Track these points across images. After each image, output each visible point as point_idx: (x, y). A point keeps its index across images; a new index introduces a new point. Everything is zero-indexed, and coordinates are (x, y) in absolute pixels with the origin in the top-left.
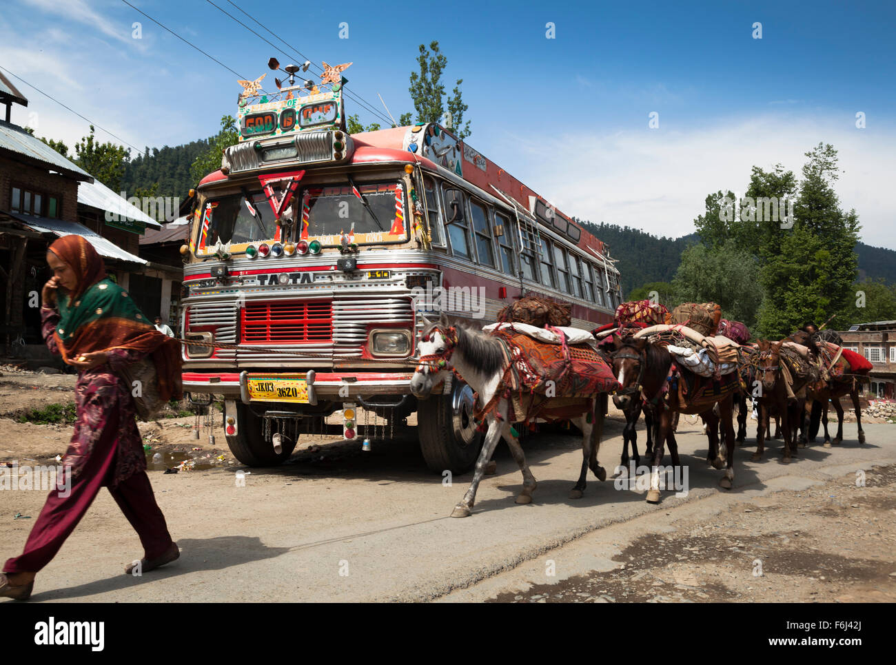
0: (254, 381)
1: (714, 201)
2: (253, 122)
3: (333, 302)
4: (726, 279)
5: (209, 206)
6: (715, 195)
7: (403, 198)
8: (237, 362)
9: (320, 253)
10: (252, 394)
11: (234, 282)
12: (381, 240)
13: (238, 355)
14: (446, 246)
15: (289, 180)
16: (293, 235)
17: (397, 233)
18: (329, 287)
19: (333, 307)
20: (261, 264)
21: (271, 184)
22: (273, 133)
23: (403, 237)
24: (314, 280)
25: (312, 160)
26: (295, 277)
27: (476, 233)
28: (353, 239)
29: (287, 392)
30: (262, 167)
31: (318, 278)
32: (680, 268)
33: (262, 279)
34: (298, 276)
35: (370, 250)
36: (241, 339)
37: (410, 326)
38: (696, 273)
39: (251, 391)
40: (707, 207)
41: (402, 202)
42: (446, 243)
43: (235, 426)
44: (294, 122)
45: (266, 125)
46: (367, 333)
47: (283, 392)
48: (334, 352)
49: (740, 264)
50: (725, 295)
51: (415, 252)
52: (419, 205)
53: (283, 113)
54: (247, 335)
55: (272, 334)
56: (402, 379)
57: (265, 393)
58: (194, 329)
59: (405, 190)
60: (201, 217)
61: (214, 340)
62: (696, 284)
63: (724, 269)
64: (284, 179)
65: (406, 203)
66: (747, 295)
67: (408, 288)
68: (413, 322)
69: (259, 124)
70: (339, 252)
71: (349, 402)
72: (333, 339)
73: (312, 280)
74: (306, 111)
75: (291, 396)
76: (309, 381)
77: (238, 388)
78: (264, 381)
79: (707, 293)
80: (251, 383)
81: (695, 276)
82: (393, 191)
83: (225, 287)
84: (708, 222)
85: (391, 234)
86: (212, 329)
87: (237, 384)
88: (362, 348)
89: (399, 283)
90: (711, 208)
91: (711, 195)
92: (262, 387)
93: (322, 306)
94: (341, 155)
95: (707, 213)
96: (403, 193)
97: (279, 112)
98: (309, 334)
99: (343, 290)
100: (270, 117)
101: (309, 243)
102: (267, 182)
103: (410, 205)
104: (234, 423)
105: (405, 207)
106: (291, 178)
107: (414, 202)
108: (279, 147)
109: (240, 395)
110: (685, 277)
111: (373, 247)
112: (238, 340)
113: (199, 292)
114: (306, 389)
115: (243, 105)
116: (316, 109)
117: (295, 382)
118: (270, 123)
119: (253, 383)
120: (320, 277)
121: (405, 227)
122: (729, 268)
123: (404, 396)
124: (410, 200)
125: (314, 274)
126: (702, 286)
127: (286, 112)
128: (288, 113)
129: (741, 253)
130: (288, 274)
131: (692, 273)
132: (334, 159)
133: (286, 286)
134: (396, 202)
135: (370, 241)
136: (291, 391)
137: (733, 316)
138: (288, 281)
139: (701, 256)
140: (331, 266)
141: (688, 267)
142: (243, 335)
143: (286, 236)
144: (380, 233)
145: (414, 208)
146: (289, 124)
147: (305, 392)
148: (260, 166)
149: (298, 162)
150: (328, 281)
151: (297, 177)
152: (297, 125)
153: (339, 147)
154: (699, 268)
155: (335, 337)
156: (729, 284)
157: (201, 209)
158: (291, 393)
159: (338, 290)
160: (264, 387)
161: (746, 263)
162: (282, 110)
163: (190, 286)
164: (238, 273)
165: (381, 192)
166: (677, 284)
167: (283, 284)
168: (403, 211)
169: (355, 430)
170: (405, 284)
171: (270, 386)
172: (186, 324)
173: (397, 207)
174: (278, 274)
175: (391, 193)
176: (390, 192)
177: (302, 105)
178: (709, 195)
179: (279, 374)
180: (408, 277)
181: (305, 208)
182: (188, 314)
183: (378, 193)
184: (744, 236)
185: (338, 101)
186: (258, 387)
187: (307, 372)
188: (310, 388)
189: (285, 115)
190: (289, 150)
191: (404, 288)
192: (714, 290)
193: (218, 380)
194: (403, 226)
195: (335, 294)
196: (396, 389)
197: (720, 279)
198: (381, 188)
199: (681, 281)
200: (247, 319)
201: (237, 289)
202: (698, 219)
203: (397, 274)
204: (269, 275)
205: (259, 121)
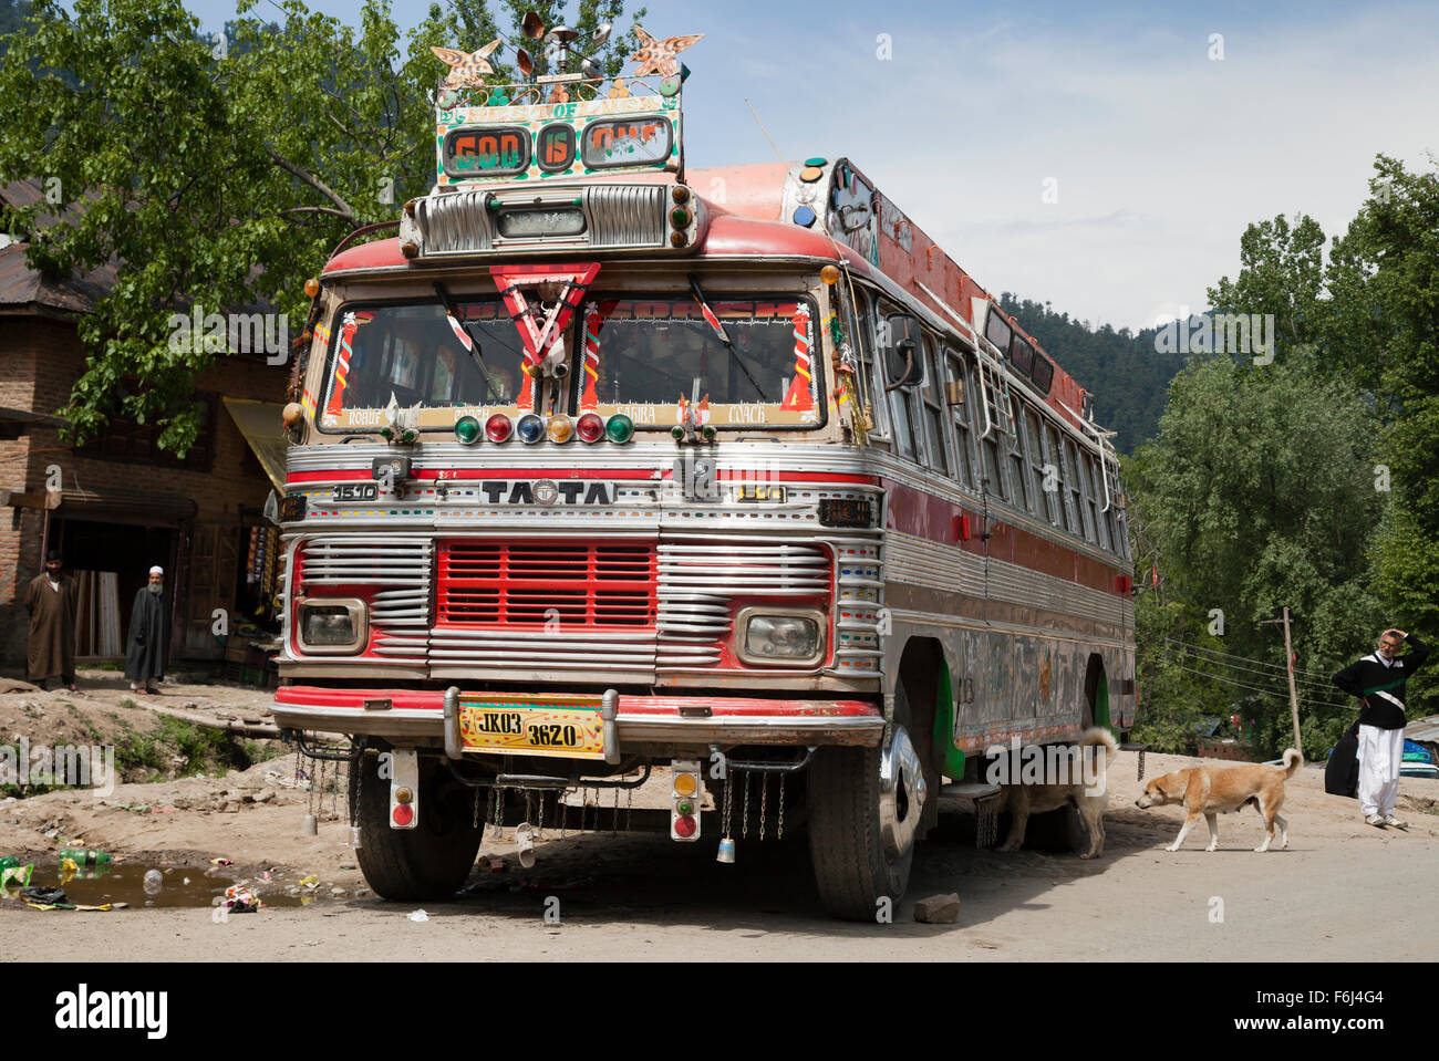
0: (475, 709)
1: (1263, 242)
2: (473, 146)
3: (660, 548)
4: (1289, 453)
5: (350, 318)
6: (1266, 224)
7: (811, 334)
8: (429, 667)
9: (629, 441)
10: (469, 738)
11: (424, 493)
12: (761, 421)
13: (432, 653)
14: (888, 436)
15: (565, 283)
16: (564, 397)
17: (798, 408)
18: (649, 514)
19: (659, 557)
20: (489, 456)
21: (519, 288)
22: (521, 174)
23: (810, 416)
24: (615, 499)
25: (619, 244)
26: (571, 491)
27: (925, 403)
28: (709, 416)
29: (551, 735)
30: (500, 249)
31: (624, 494)
32: (1165, 420)
33: (494, 490)
34: (579, 488)
35: (741, 440)
36: (436, 618)
37: (823, 603)
38: (1208, 434)
39: (466, 732)
40: (1244, 257)
41: (809, 342)
42: (888, 429)
43: (414, 806)
44: (571, 155)
45: (505, 154)
46: (732, 614)
47: (543, 734)
48: (658, 653)
49: (1328, 414)
50: (1283, 494)
51: (838, 449)
52: (847, 351)
53: (545, 132)
54: (451, 609)
55: (510, 610)
56: (808, 713)
57: (501, 736)
58: (311, 591)
59: (815, 317)
60: (332, 343)
61: (368, 616)
62: (1208, 464)
63: (1284, 426)
64: (553, 278)
65: (818, 344)
66: (1342, 497)
67: (822, 524)
68: (829, 597)
69: (488, 150)
70: (674, 441)
71: (686, 759)
72: (658, 625)
73: (611, 499)
74: (598, 134)
75: (560, 743)
76: (608, 714)
77: (440, 723)
78: (499, 710)
79: (1236, 487)
80: (468, 714)
81: (1206, 441)
82: (789, 319)
83: (401, 503)
84: (1245, 298)
85: (783, 408)
86: (366, 593)
87: (436, 714)
88: (720, 646)
89: (803, 514)
90: (1254, 261)
91: (1257, 226)
92: (494, 723)
93: (635, 553)
94: (686, 236)
95: (1244, 273)
96: (810, 323)
97: (535, 129)
98: (598, 611)
99: (680, 522)
100: (514, 140)
101: (605, 420)
102: (512, 282)
103: (828, 350)
104: (411, 801)
105: (815, 354)
106: (570, 278)
107: (837, 345)
108: (539, 208)
109: (442, 739)
110: (1182, 446)
111: (744, 434)
112: (432, 620)
113: (334, 510)
114: (598, 730)
115: (448, 104)
116: (621, 130)
117: (572, 713)
118: (515, 151)
119: (473, 713)
120: (629, 493)
121: (815, 396)
122: (1298, 423)
123: (811, 750)
124: (826, 339)
125: (616, 486)
126: (1223, 470)
127: (550, 130)
128: (557, 132)
129: (1332, 384)
130: (556, 482)
131: (1199, 434)
132: (669, 246)
133: (548, 508)
134: (794, 341)
135: (739, 422)
136: (562, 732)
137: (1305, 552)
138: (555, 497)
139: (1223, 389)
140: (655, 470)
141: (1189, 418)
142: (443, 609)
143: (546, 401)
144: (760, 406)
145: (837, 359)
146: (560, 157)
147: (594, 737)
148: (494, 246)
149: (585, 243)
150: (647, 501)
151: (583, 276)
152: (578, 162)
153: (681, 221)
154: (1218, 420)
155: (663, 621)
156: (1295, 465)
157: (329, 324)
158: (561, 737)
159: (668, 522)
160: (499, 722)
161: (1344, 410)
162: (541, 127)
163: (308, 495)
164: (432, 474)
165: (760, 319)
166: (1160, 462)
167: (542, 503)
168: (811, 361)
169: (697, 818)
170: (816, 515)
171: (513, 722)
172: (295, 578)
173: (797, 352)
174: (532, 482)
175: (785, 323)
176: (783, 319)
177: (589, 118)
178: (1251, 226)
179: (535, 696)
180: (823, 503)
181: (589, 342)
182: (299, 555)
183: (756, 319)
184: (1341, 339)
185: (673, 116)
186: (483, 722)
187: (602, 693)
188: (608, 727)
189: (549, 137)
190: (564, 217)
191: (815, 525)
192: (1255, 481)
193: (387, 705)
194: (810, 392)
195: (661, 529)
196: (794, 734)
197: (1273, 452)
198: (764, 309)
199: (1169, 453)
200: (452, 575)
201: (430, 508)
202: (1218, 288)
203: (799, 494)
204: (511, 482)
205: (488, 145)
